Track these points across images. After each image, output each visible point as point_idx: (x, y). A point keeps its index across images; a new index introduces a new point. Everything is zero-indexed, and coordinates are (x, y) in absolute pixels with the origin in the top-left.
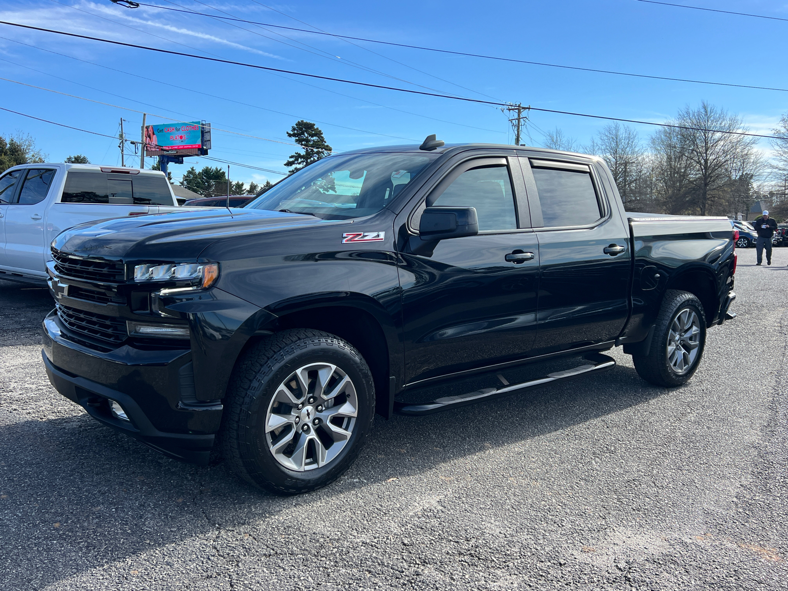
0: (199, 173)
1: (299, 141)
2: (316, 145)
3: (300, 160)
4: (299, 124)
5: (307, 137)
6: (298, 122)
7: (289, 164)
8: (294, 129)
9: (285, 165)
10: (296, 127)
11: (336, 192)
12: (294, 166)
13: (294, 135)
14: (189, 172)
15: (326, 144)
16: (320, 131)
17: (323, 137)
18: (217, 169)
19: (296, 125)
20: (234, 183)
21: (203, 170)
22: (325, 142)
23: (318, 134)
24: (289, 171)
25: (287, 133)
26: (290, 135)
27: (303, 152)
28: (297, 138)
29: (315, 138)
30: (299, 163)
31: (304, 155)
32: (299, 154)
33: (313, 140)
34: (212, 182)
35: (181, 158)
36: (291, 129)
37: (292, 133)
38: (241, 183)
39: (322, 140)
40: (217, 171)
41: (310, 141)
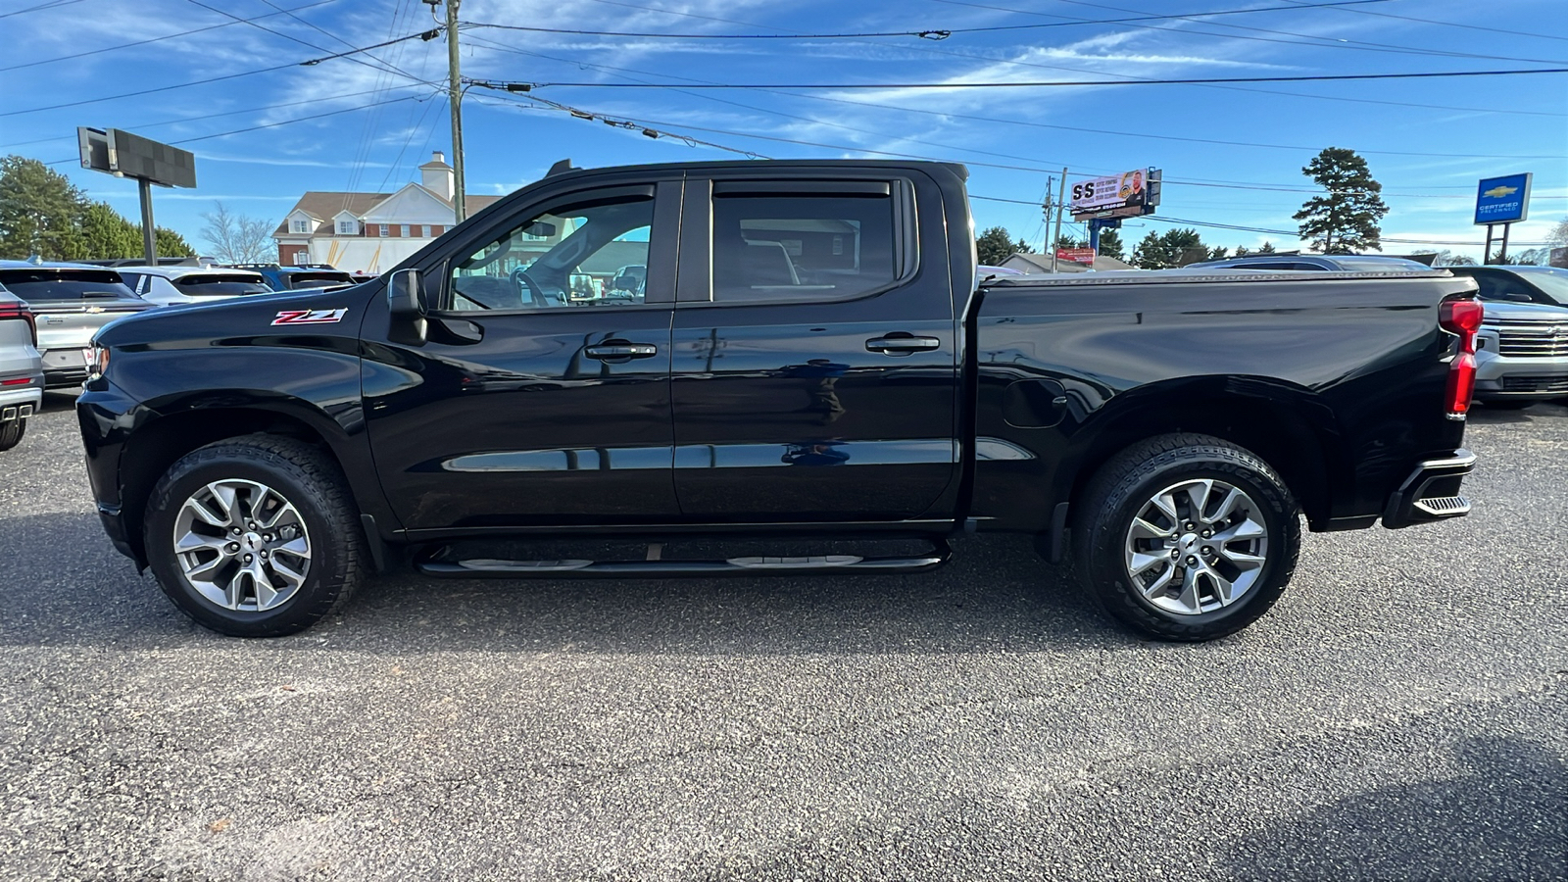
0: (1162, 239)
1: (1323, 180)
2: (1353, 183)
3: (1320, 208)
4: (1325, 154)
5: (1338, 172)
6: (1325, 151)
7: (1301, 215)
8: (1315, 162)
9: (1293, 217)
10: (1319, 158)
11: (1380, 249)
12: (1309, 218)
13: (1315, 171)
14: (1148, 239)
15: (1370, 180)
16: (1362, 161)
17: (1365, 169)
18: (1187, 231)
19: (1321, 155)
20: (1211, 249)
21: (1167, 235)
22: (1370, 176)
23: (1359, 164)
24: (1301, 227)
25: (1304, 169)
26: (1308, 172)
27: (1327, 196)
28: (1319, 176)
29: (1352, 173)
30: (1319, 213)
31: (1328, 200)
32: (1321, 200)
33: (1348, 176)
34: (1179, 250)
35: (1118, 221)
36: (1310, 162)
37: (1312, 168)
38: (1222, 248)
39: (1365, 173)
40: (1187, 234)
41: (1341, 177)
